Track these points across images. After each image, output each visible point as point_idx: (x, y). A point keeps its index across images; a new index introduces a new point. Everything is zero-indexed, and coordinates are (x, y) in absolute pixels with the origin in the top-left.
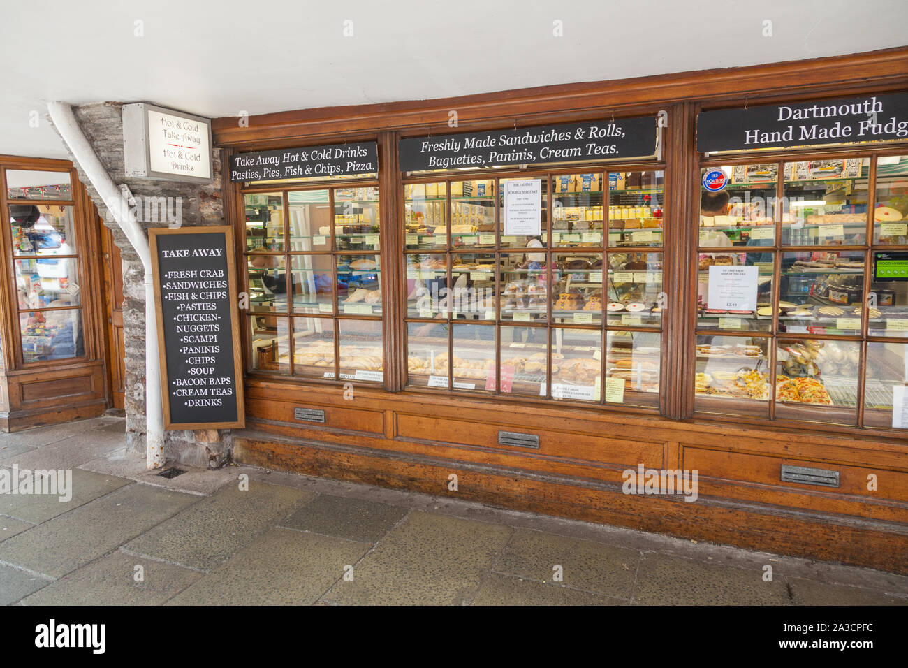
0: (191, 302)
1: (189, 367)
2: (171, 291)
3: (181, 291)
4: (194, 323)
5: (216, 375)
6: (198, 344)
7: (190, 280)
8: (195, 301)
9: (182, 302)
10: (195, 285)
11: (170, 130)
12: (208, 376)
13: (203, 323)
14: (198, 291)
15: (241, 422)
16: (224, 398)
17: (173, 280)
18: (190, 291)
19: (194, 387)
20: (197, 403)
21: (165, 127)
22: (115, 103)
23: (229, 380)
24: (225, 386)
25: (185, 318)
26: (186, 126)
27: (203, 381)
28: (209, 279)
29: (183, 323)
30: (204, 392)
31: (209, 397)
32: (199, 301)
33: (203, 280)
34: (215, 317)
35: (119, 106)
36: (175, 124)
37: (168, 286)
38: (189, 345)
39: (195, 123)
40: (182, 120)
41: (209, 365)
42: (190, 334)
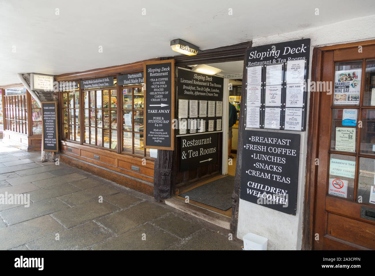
0: (48, 120)
1: (48, 136)
2: (45, 117)
3: (47, 117)
4: (49, 125)
5: (53, 138)
6: (50, 130)
7: (48, 114)
8: (49, 120)
9: (47, 120)
10: (49, 116)
11: (40, 79)
12: (52, 138)
13: (51, 125)
14: (50, 117)
15: (57, 151)
16: (54, 144)
17: (46, 114)
18: (49, 117)
19: (49, 141)
20: (49, 145)
21: (39, 78)
22: (28, 73)
23: (55, 139)
24: (55, 141)
25: (48, 124)
26: (46, 78)
27: (50, 139)
28: (52, 114)
29: (47, 125)
30: (51, 142)
31: (52, 143)
32: (50, 120)
33: (51, 114)
34: (53, 124)
35: (29, 74)
36: (42, 77)
37: (44, 116)
38: (48, 130)
39: (49, 77)
40: (44, 76)
41: (52, 136)
42: (48, 128)
